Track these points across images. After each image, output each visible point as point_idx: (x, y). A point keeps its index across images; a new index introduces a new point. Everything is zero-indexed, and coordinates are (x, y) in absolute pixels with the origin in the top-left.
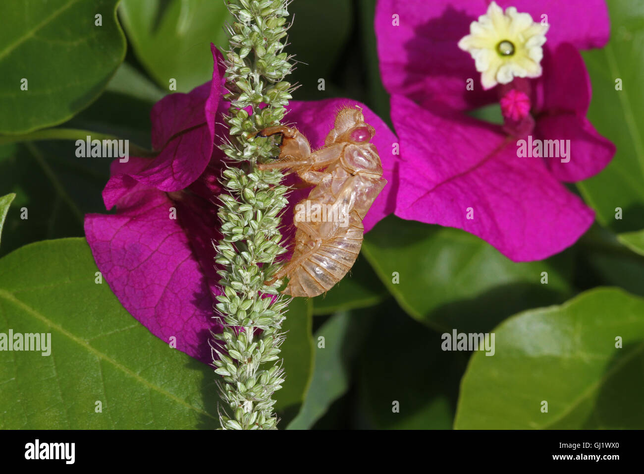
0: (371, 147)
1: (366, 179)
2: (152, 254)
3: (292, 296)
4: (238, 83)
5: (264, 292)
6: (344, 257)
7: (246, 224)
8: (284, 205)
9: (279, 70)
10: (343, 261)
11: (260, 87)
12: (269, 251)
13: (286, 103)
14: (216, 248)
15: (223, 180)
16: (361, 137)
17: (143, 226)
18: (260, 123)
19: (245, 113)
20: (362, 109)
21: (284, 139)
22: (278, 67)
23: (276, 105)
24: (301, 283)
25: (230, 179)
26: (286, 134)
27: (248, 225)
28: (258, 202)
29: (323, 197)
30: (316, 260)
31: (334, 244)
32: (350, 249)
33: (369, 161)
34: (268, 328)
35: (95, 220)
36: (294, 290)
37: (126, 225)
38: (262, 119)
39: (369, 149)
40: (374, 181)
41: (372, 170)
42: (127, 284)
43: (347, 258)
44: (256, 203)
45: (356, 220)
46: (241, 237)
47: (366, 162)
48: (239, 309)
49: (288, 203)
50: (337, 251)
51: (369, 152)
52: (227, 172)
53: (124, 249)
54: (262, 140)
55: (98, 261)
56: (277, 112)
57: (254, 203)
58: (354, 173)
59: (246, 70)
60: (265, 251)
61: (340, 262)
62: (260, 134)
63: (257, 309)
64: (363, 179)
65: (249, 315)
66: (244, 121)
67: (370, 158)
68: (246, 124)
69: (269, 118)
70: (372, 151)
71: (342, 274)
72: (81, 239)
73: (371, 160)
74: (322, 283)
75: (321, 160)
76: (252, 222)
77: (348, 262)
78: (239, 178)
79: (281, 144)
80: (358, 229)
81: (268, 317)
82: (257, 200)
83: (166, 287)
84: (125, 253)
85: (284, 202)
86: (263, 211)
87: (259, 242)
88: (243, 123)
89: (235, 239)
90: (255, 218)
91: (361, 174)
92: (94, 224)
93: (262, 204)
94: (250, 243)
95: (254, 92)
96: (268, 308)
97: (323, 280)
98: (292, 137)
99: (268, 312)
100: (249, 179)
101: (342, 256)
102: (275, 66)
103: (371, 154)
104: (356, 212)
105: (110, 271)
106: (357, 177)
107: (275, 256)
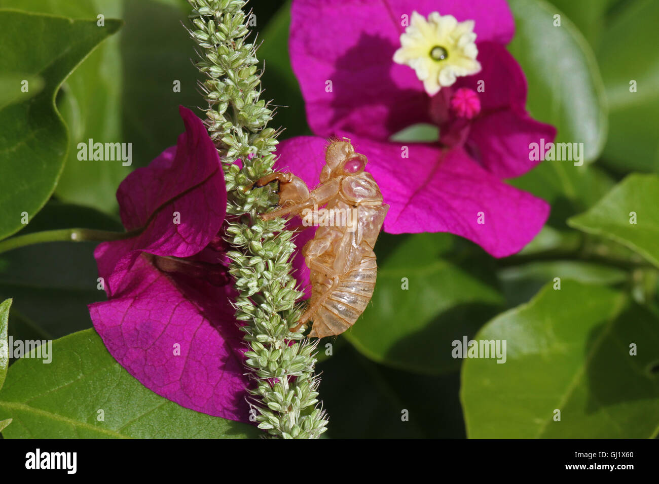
0: (366, 175)
1: (369, 208)
2: (165, 328)
3: (319, 337)
4: (224, 139)
5: (290, 339)
6: (362, 288)
7: (259, 276)
8: (292, 250)
9: (260, 118)
10: (363, 293)
11: (246, 139)
12: (287, 298)
13: (274, 149)
14: (234, 305)
15: (227, 237)
16: (356, 167)
17: (149, 302)
18: (252, 174)
19: (236, 167)
20: (350, 140)
21: (281, 185)
22: (259, 116)
23: (265, 153)
24: (326, 323)
25: (234, 235)
26: (282, 180)
27: (262, 277)
28: (267, 253)
29: (329, 234)
30: (336, 297)
31: (351, 278)
32: (366, 280)
33: (368, 189)
34: (302, 374)
35: (100, 308)
36: (319, 332)
37: (131, 306)
38: (254, 169)
39: (365, 177)
40: (377, 208)
41: (372, 197)
42: (145, 365)
43: (366, 289)
44: (265, 254)
45: (367, 249)
46: (256, 290)
47: (366, 192)
48: (269, 362)
49: (296, 247)
50: (355, 285)
51: (366, 181)
52: (230, 229)
53: (136, 329)
54: (259, 191)
55: (111, 348)
56: (268, 160)
57: (263, 254)
58: (357, 205)
59: (228, 125)
60: (283, 298)
61: (360, 294)
62: (256, 185)
63: (286, 357)
64: (366, 209)
65: (280, 365)
66: (237, 175)
67: (368, 186)
68: (240, 178)
69: (260, 168)
70: (368, 179)
71: (364, 306)
72: (90, 330)
73: (370, 188)
74: (347, 319)
75: (321, 198)
76: (265, 272)
77: (367, 293)
78: (244, 232)
79: (279, 191)
80: (370, 259)
81: (299, 363)
82: (265, 250)
83: (188, 357)
84: (138, 334)
85: (292, 247)
86: (273, 260)
87: (276, 291)
88: (236, 179)
89: (251, 293)
90: (267, 268)
91: (363, 204)
92: (100, 312)
93: (272, 253)
94: (267, 294)
95: (240, 144)
96: (298, 354)
97: (346, 315)
98: (288, 182)
99: (299, 358)
100: (253, 231)
101: (361, 288)
102: (256, 115)
103: (369, 182)
104: (365, 241)
105: (125, 355)
106: (360, 207)
107: (294, 302)
